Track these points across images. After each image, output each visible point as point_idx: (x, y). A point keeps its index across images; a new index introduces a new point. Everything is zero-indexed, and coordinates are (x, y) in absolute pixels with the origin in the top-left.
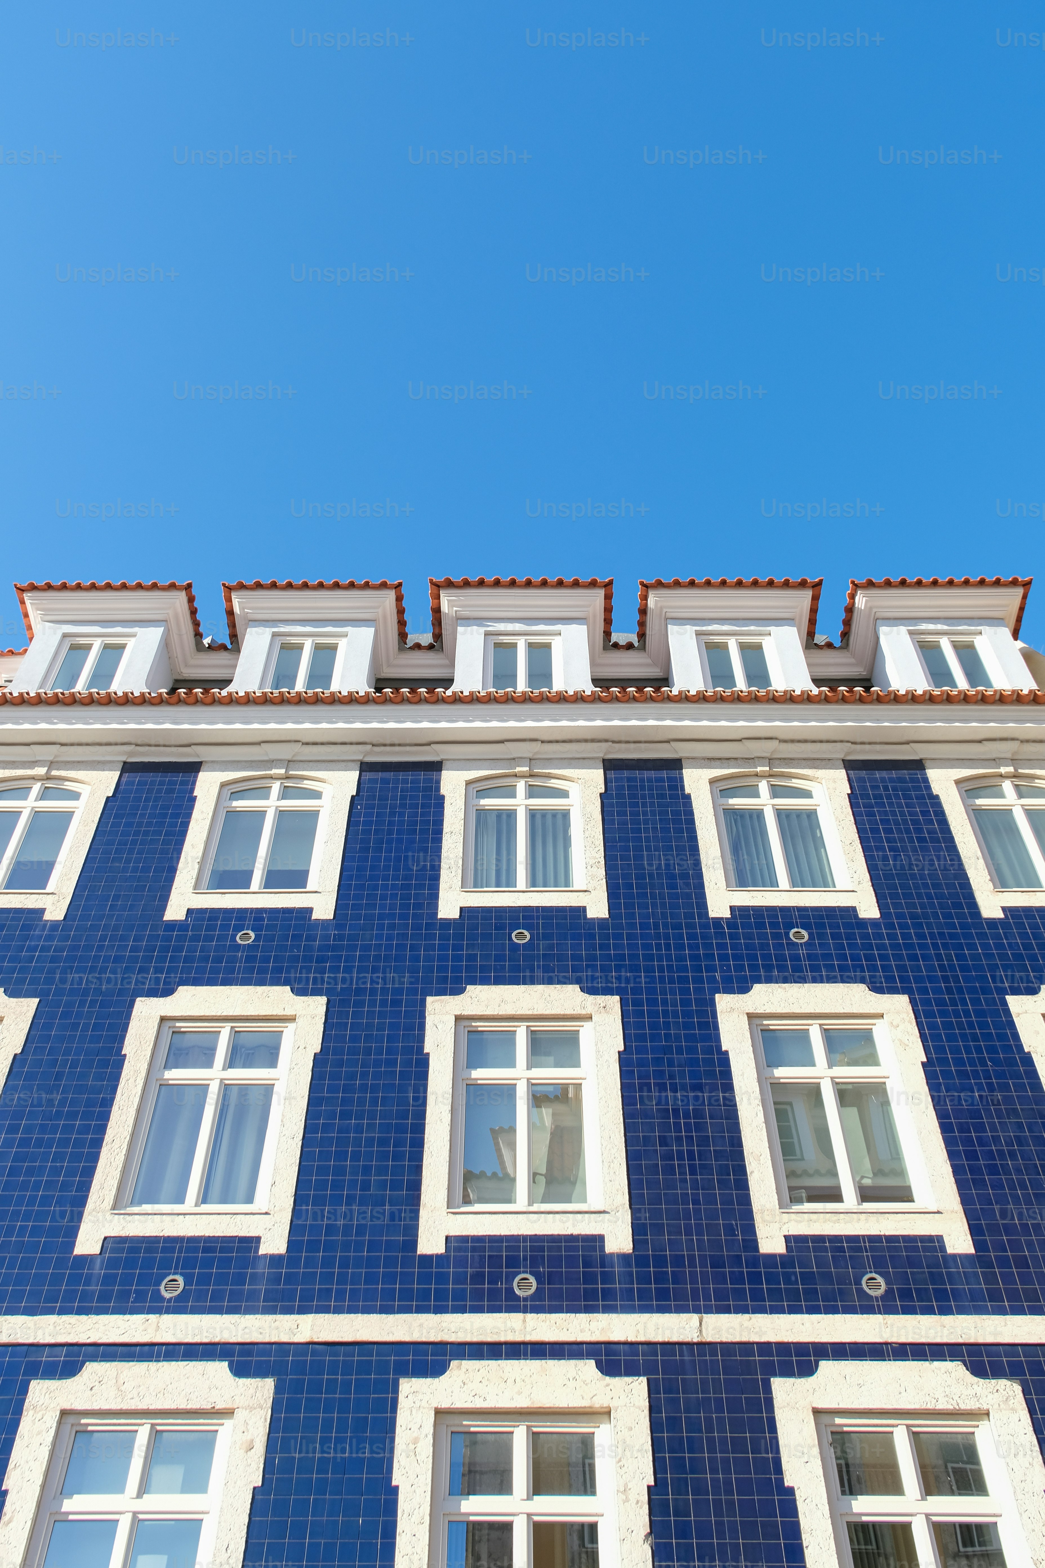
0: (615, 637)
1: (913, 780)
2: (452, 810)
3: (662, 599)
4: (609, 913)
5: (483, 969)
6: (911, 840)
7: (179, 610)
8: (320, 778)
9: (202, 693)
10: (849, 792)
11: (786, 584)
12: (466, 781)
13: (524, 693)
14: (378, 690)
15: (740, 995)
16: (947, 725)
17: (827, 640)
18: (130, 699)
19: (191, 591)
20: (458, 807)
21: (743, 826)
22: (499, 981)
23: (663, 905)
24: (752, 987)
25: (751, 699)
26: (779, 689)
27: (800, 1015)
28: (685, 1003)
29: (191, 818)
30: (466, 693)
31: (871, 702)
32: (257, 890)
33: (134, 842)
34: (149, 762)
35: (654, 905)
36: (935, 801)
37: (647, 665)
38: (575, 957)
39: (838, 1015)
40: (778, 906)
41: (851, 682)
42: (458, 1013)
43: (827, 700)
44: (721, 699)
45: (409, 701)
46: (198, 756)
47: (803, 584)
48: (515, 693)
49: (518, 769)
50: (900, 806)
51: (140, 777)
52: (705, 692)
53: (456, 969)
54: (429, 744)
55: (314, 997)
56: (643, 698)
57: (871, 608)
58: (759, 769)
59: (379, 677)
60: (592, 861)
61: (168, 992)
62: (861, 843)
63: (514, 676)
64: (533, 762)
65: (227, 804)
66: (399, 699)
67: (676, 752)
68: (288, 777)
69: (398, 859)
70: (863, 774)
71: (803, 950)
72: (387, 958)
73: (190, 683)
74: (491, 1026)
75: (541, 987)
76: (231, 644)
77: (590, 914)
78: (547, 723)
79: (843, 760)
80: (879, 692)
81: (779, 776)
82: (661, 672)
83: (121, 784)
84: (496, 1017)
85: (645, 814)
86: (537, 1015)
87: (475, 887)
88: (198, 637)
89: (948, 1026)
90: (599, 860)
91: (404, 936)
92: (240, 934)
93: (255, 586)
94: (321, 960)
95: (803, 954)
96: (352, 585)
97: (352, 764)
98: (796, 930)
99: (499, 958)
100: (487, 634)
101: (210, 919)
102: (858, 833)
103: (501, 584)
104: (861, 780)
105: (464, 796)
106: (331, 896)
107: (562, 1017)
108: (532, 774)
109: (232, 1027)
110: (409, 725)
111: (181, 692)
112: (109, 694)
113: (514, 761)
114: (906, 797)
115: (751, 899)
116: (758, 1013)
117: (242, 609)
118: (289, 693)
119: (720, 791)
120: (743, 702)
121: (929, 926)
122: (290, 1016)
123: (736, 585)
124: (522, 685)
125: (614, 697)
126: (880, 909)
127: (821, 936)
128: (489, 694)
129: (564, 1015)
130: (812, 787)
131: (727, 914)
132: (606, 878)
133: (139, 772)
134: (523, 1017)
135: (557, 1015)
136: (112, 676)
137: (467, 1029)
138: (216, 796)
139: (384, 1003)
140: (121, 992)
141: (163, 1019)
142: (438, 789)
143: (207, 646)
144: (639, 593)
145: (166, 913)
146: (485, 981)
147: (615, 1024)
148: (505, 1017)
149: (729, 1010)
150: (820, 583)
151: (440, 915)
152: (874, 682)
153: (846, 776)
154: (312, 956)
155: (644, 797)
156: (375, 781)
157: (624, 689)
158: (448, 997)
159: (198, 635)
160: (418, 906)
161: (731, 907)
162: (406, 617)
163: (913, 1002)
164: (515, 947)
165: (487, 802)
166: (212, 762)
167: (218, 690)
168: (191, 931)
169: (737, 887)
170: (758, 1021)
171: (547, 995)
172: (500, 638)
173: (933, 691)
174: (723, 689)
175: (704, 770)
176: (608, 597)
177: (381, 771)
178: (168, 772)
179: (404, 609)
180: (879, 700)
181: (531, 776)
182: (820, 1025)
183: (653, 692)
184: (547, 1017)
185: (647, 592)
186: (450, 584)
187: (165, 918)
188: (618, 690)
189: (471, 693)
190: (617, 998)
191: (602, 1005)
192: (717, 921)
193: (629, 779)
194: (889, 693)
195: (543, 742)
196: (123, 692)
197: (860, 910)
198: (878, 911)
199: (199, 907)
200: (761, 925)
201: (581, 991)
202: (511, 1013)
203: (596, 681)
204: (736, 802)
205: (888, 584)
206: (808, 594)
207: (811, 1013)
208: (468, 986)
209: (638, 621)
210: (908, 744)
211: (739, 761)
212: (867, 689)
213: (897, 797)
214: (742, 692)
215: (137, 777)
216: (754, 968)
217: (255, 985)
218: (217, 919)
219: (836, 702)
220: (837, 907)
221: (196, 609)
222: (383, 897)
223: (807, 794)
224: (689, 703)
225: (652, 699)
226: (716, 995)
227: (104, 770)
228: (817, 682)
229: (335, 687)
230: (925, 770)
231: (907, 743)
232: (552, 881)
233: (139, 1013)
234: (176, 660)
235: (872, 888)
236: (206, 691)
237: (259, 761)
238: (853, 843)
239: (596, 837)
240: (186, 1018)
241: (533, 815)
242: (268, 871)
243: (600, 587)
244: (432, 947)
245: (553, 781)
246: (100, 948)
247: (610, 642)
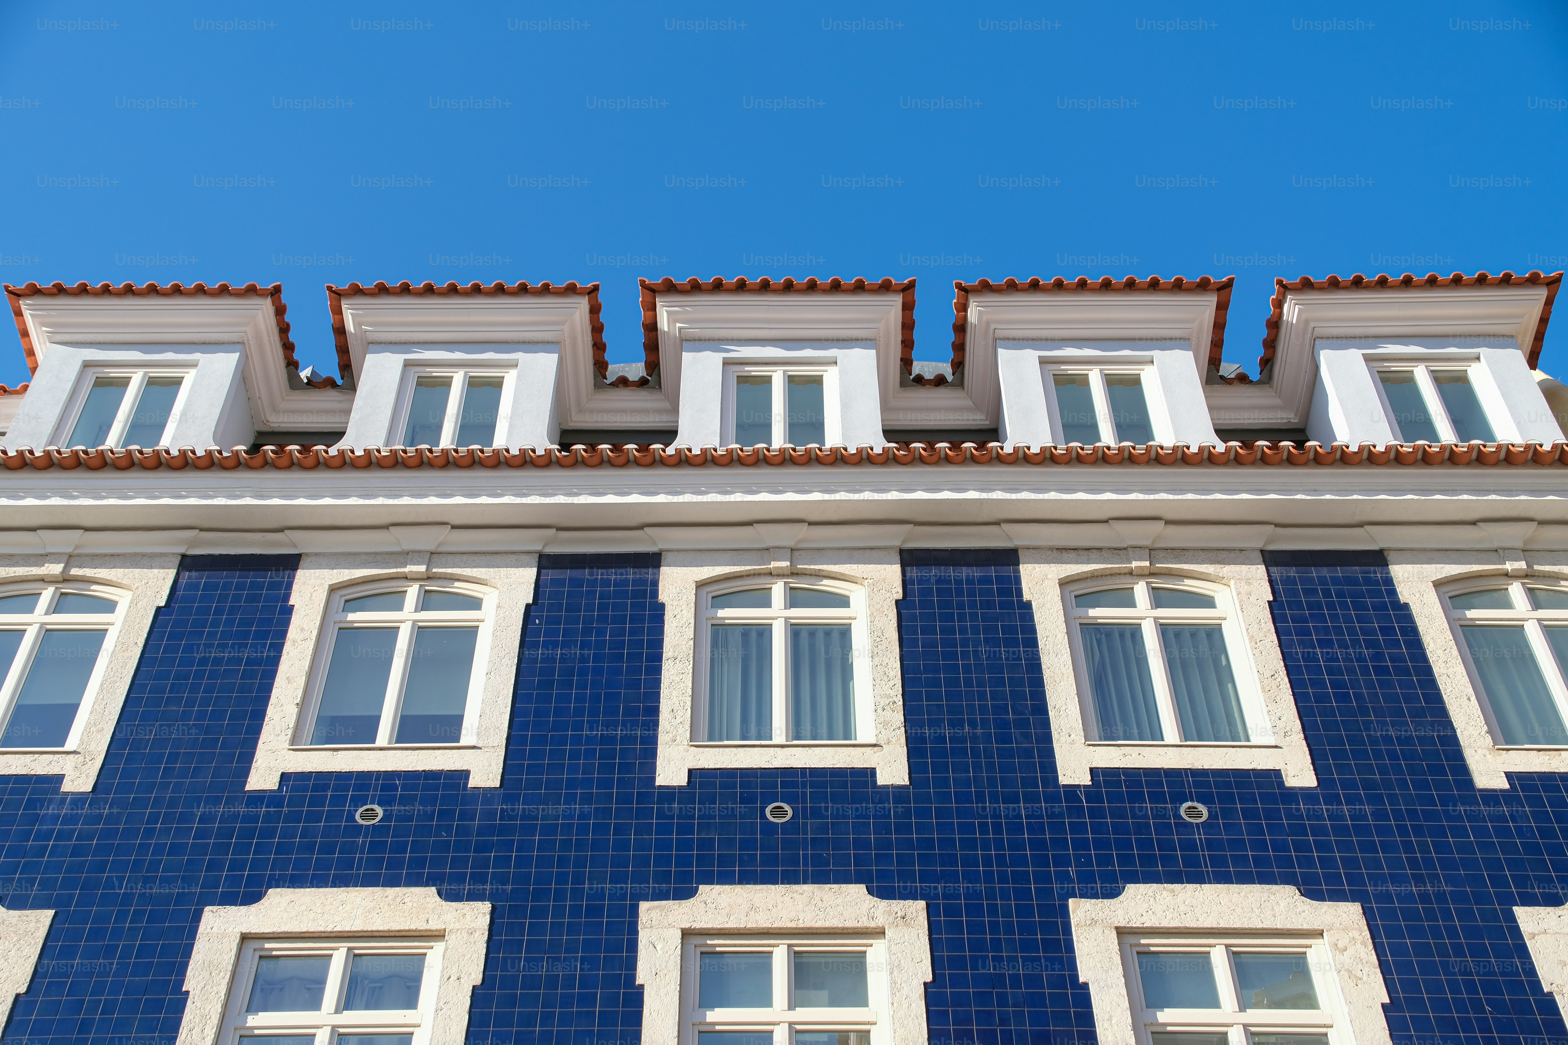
0: (918, 368)
1: (1368, 581)
2: (676, 624)
3: (989, 309)
4: (910, 778)
5: (723, 860)
6: (1365, 671)
7: (263, 327)
8: (479, 579)
9: (299, 452)
10: (1271, 599)
11: (1178, 286)
12: (696, 582)
13: (782, 451)
14: (565, 446)
15: (1105, 901)
16: (1423, 498)
17: (1238, 371)
18: (190, 460)
19: (280, 298)
20: (684, 620)
21: (1111, 649)
22: (747, 878)
23: (990, 767)
24: (1124, 888)
25: (1123, 459)
26: (1165, 445)
27: (1195, 931)
28: (1024, 911)
29: (285, 639)
30: (696, 451)
31: (1305, 464)
32: (385, 745)
33: (199, 675)
34: (220, 555)
35: (977, 767)
36: (1404, 612)
37: (969, 409)
38: (858, 844)
39: (1253, 931)
40: (1162, 769)
41: (1274, 434)
42: (686, 925)
43: (1238, 461)
44: (1075, 459)
45: (611, 464)
46: (295, 546)
47: (1203, 286)
48: (768, 450)
49: (774, 564)
50: (1348, 619)
51: (208, 577)
52: (1053, 449)
53: (684, 861)
54: (641, 527)
55: (472, 903)
56: (960, 458)
57: (1307, 322)
58: (1134, 564)
59: (566, 428)
60: (884, 702)
61: (252, 897)
62: (1288, 675)
63: (768, 426)
64: (796, 554)
65: (340, 617)
66: (596, 460)
67: (1010, 539)
68: (429, 578)
69: (596, 698)
70: (1293, 572)
71: (1199, 834)
72: (580, 845)
73: (281, 437)
74: (735, 946)
75: (807, 888)
76: (342, 379)
77: (882, 779)
78: (816, 496)
79: (1262, 551)
80: (1318, 448)
81: (1165, 574)
82: (986, 419)
83: (178, 588)
84: (742, 931)
85: (963, 631)
86: (803, 928)
87: (710, 739)
88: (292, 367)
89: (1422, 950)
90: (895, 699)
91: (607, 812)
92: (361, 810)
93: (377, 291)
94: (482, 847)
95: (1200, 839)
96: (523, 290)
97: (527, 558)
98: (1189, 804)
99: (746, 844)
100: (726, 363)
101: (315, 788)
102: (1284, 659)
103: (748, 287)
104: (1288, 581)
105: (693, 605)
106: (496, 754)
107: (840, 931)
108: (794, 571)
109: (349, 949)
110: (610, 499)
111: (267, 450)
112: (157, 453)
113: (768, 552)
114: (1357, 606)
115: (1121, 757)
116: (1132, 928)
117: (357, 325)
118: (431, 451)
119: (1076, 597)
120: (1110, 464)
121: (1393, 799)
122: (437, 930)
123: (1101, 287)
124: (779, 440)
125: (917, 456)
126: (1316, 774)
127: (1227, 813)
128: (730, 452)
129: (843, 928)
130: (1214, 591)
131: (1086, 780)
132: (905, 726)
133: (205, 570)
134: (782, 931)
135: (833, 928)
136: (162, 427)
137: (699, 950)
138: (322, 605)
139: (576, 911)
140: (180, 899)
141: (245, 938)
142: (655, 593)
143: (305, 381)
144: (955, 301)
145: (249, 780)
146: (726, 878)
147: (918, 942)
148: (756, 931)
149: (1088, 922)
150: (1229, 284)
151: (660, 781)
152: (1309, 433)
153: (1266, 575)
154: (469, 842)
155: (961, 605)
156: (561, 582)
157: (931, 446)
158: (671, 902)
159: (292, 365)
160: (626, 768)
161: (1091, 769)
162: (606, 337)
163: (1367, 913)
164: (771, 829)
165: (727, 614)
166: (316, 554)
167: (324, 447)
168: (287, 806)
169: (1100, 740)
170: (1132, 940)
171: (817, 899)
172: (746, 369)
173: (1402, 446)
174: (1080, 445)
175: (1051, 565)
176: (908, 307)
177: (571, 568)
178: (250, 570)
179: (602, 325)
180: (1318, 460)
181: (793, 574)
182: (1227, 946)
183: (976, 449)
184: (819, 931)
185: (967, 299)
186: (670, 288)
187: (247, 788)
188: (923, 446)
189: (704, 451)
190: (922, 904)
191: (899, 914)
192: (1072, 790)
193: (939, 581)
194: (1334, 449)
195: (811, 524)
196: (179, 451)
197: (1287, 776)
198: (1314, 777)
199: (299, 770)
200: (1136, 797)
201: (869, 893)
202: (764, 926)
203: (889, 434)
204: (1100, 613)
205: (1334, 284)
206: (1211, 301)
207: (1212, 928)
208: (701, 887)
209: (953, 343)
210: (1362, 526)
211: (1104, 553)
212: (1300, 444)
213: (1344, 606)
214: (1109, 448)
215: (203, 578)
216: (1125, 860)
217: (385, 885)
218: (325, 788)
219: (1253, 464)
220: (1252, 770)
221: (288, 325)
222: (574, 755)
223: (1207, 602)
224: (1030, 465)
225: (974, 460)
226: (1070, 900)
227: (152, 568)
228: (1223, 433)
229: (500, 441)
230: (1388, 566)
231: (1360, 525)
232: (824, 730)
233: (209, 930)
234: (259, 401)
235: (1304, 742)
236: (305, 449)
237: (387, 553)
238: (1276, 676)
239: (889, 666)
240: (281, 935)
241: (795, 632)
242: (402, 717)
243: (896, 291)
244: (648, 829)
245: (826, 582)
246: (149, 833)
247: (911, 375)
